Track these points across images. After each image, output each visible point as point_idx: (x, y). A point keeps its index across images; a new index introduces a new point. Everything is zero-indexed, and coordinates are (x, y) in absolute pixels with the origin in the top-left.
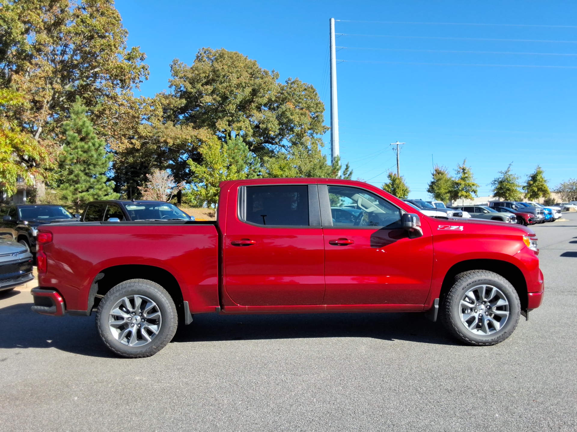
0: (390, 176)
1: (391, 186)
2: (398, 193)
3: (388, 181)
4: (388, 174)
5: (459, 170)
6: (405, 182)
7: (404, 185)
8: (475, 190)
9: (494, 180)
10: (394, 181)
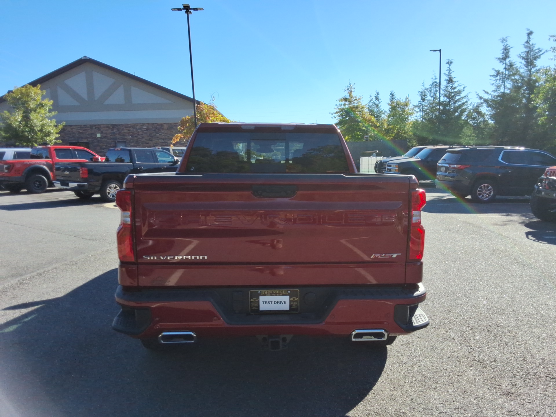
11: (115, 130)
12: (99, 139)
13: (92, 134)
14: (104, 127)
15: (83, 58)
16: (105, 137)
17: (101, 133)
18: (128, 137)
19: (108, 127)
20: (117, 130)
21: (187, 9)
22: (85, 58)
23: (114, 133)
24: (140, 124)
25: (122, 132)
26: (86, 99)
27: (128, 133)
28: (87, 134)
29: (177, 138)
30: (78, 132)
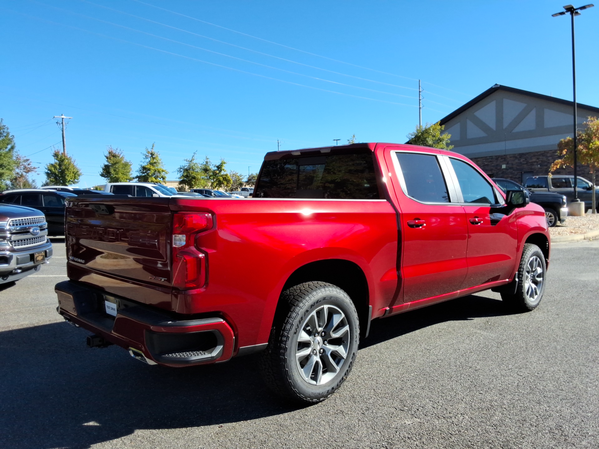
0: (56, 155)
1: (58, 167)
2: (68, 176)
3: (53, 161)
4: (53, 152)
5: (147, 154)
6: (75, 164)
7: (74, 167)
8: (164, 177)
9: (179, 167)
10: (61, 161)
11: (522, 160)
12: (504, 170)
13: (497, 165)
14: (511, 157)
15: (493, 87)
16: (510, 168)
17: (506, 164)
18: (536, 167)
19: (515, 156)
20: (524, 159)
21: (571, 10)
22: (496, 86)
23: (521, 163)
24: (551, 151)
25: (530, 161)
26: (495, 129)
27: (537, 162)
28: (492, 166)
29: (557, 165)
30: (483, 164)
